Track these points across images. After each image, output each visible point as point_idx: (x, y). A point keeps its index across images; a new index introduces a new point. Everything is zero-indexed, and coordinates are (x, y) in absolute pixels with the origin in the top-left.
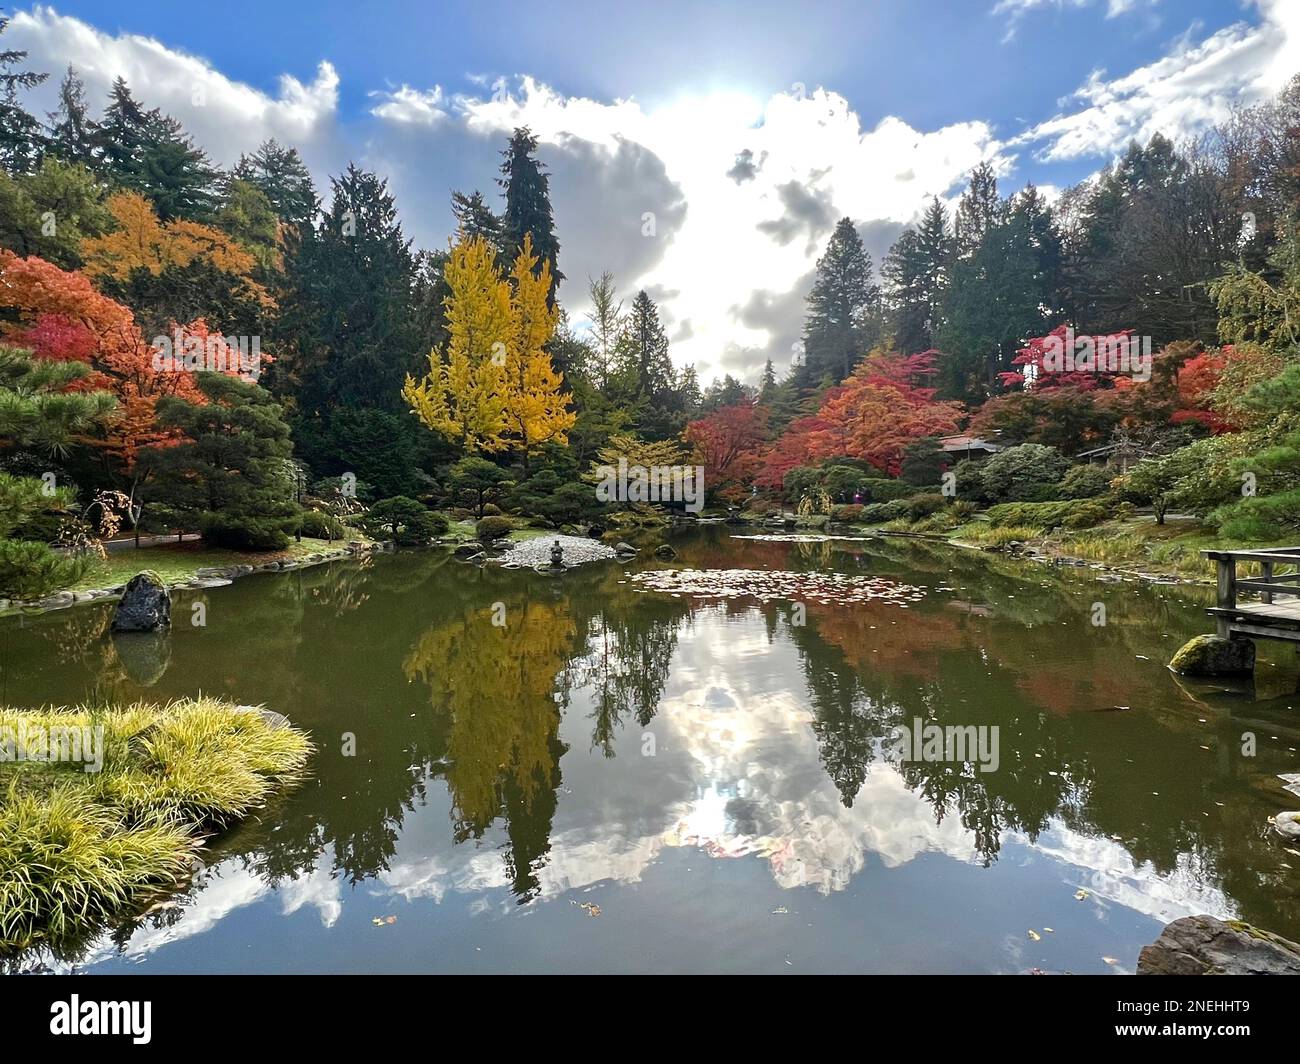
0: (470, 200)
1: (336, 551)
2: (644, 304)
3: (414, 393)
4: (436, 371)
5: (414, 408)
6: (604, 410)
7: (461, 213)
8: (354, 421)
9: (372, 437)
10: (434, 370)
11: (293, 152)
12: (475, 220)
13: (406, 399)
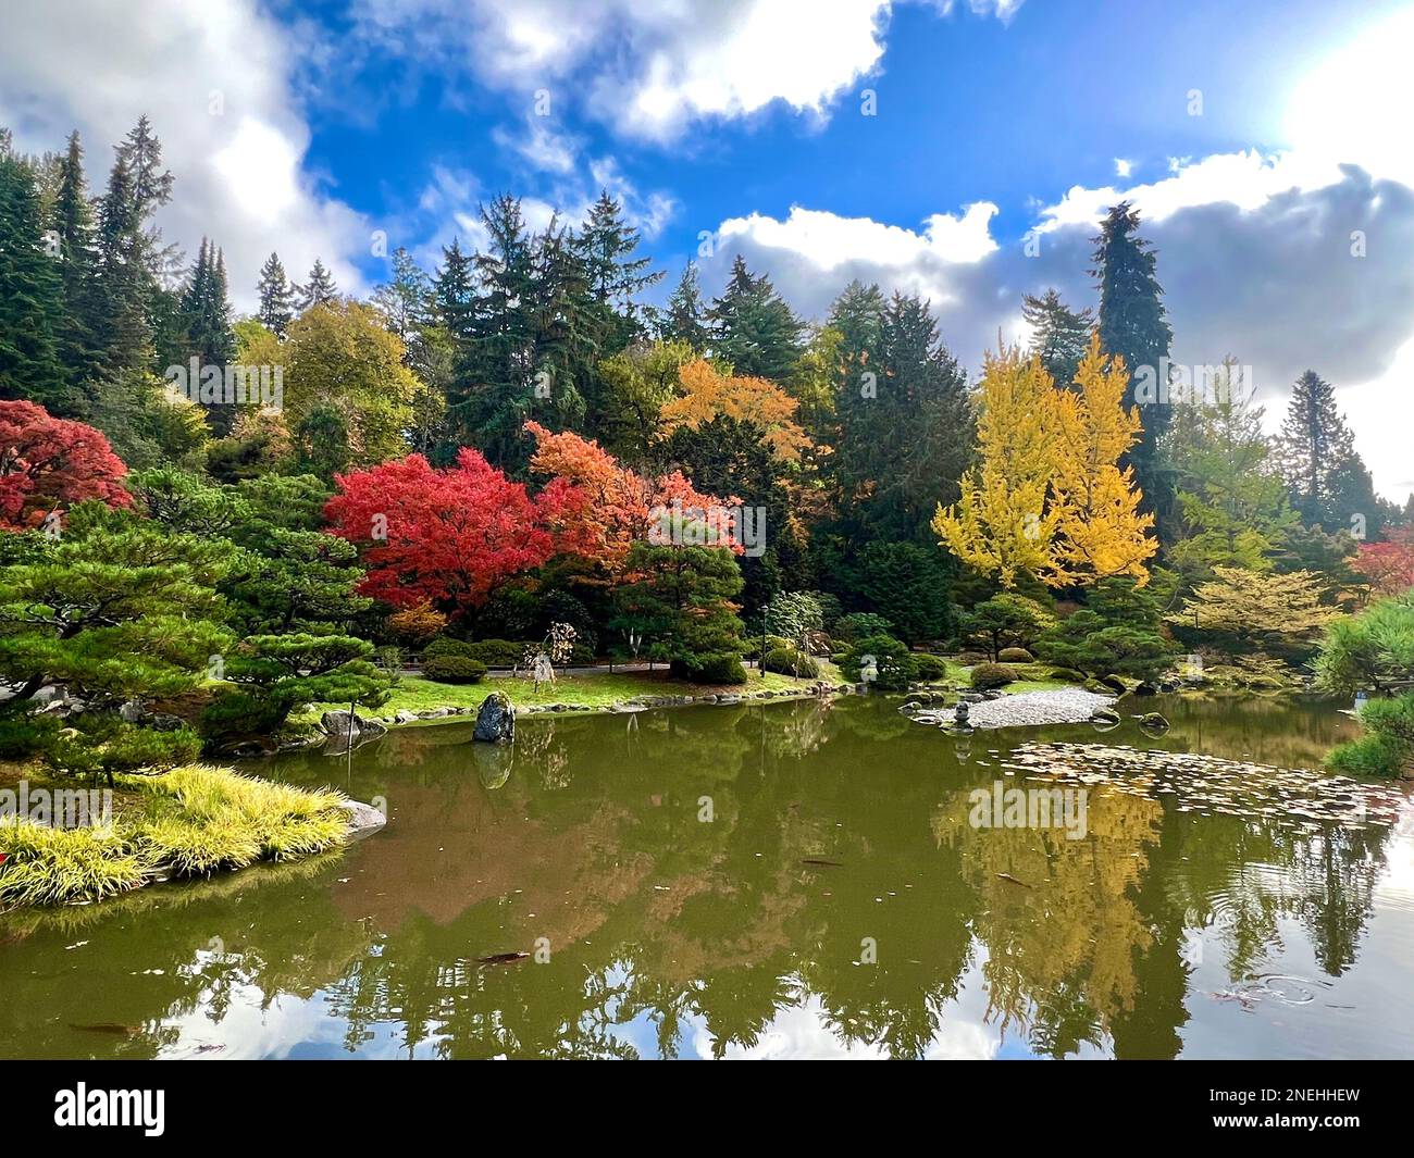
0: (1045, 303)
1: (794, 688)
2: (1312, 388)
3: (945, 524)
4: (968, 498)
5: (944, 540)
6: (1231, 532)
7: (1035, 318)
8: (880, 555)
9: (895, 571)
10: (965, 497)
11: (875, 288)
12: (1053, 323)
13: (936, 530)
